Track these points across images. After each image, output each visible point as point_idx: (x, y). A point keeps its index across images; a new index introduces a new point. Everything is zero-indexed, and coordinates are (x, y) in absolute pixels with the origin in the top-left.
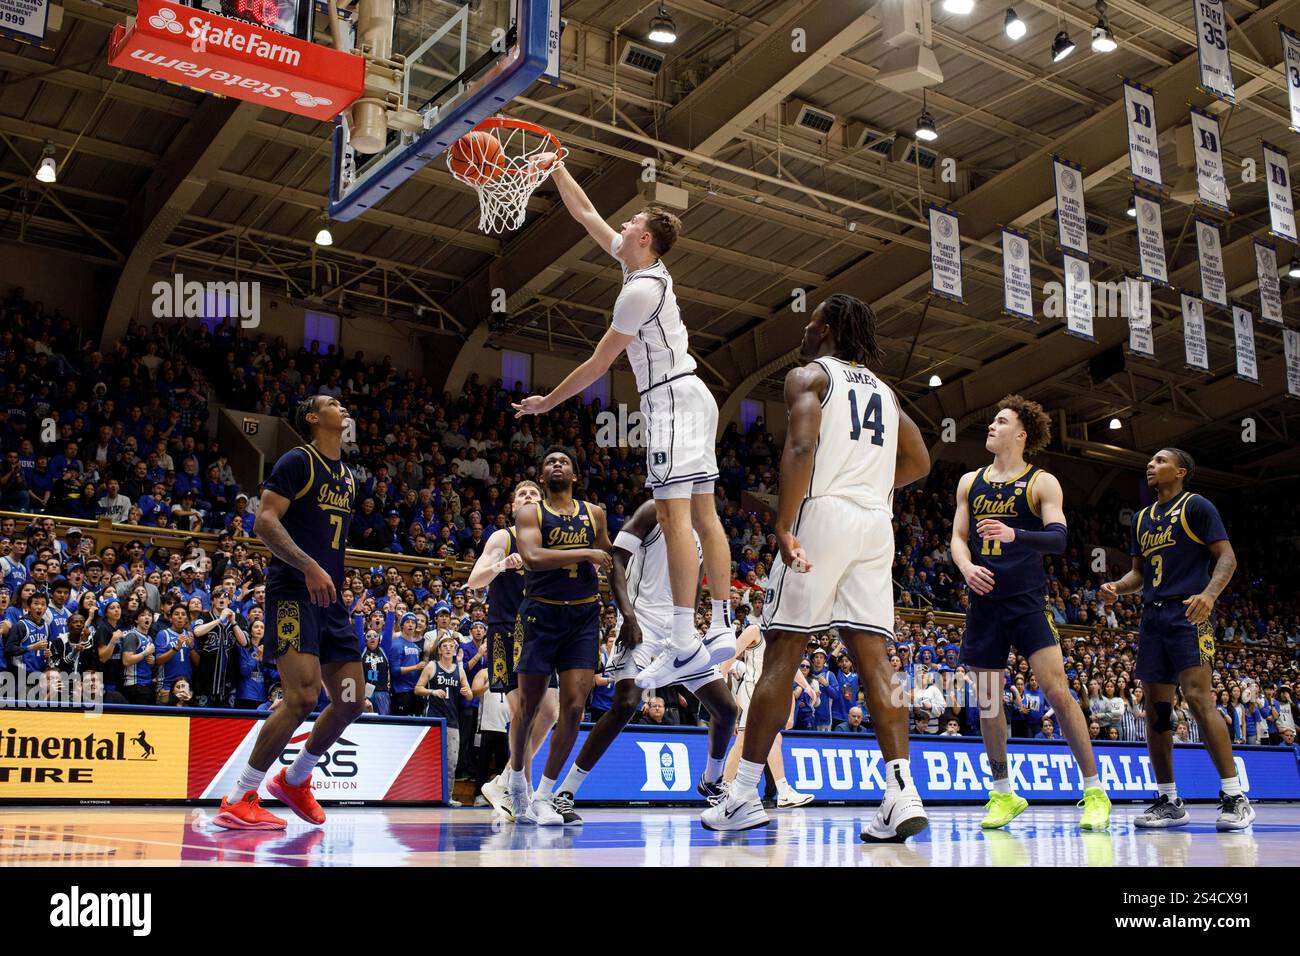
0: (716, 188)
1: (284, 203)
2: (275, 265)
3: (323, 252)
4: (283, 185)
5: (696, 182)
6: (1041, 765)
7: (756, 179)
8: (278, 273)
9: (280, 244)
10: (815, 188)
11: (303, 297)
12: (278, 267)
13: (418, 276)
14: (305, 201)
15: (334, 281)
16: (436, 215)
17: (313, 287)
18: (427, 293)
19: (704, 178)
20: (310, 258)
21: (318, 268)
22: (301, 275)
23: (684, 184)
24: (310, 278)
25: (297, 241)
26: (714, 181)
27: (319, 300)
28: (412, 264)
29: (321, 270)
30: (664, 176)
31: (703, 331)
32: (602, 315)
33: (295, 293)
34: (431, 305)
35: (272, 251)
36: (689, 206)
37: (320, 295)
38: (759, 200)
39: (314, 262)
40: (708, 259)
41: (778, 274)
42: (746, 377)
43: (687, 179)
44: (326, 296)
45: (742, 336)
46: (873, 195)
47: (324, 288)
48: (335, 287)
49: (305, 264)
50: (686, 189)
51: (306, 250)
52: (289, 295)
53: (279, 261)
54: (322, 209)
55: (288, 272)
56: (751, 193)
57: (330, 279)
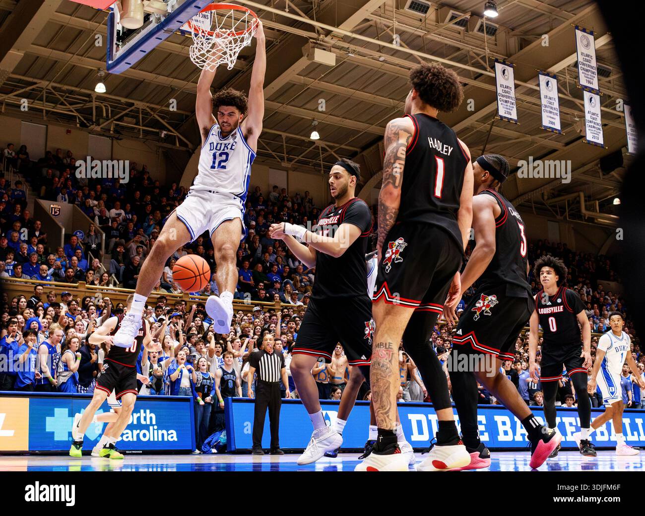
0: (354, 52)
1: (74, 66)
2: (69, 106)
3: (100, 97)
4: (74, 54)
5: (341, 48)
6: (571, 424)
7: (379, 45)
8: (71, 111)
9: (71, 92)
10: (418, 50)
11: (87, 127)
12: (71, 107)
13: (161, 112)
14: (88, 63)
15: (107, 115)
16: (172, 73)
17: (94, 120)
18: (167, 123)
19: (346, 45)
20: (92, 102)
21: (97, 108)
22: (87, 112)
23: (332, 49)
24: (91, 114)
25: (83, 91)
26: (352, 47)
27: (98, 129)
28: (157, 104)
29: (99, 109)
30: (321, 45)
31: (346, 145)
32: (281, 135)
33: (83, 125)
34: (169, 131)
35: (67, 97)
36: (337, 63)
37: (99, 125)
38: (382, 59)
39: (94, 104)
40: (349, 98)
41: (394, 107)
42: (374, 174)
43: (334, 47)
44: (101, 126)
45: (371, 148)
46: (456, 54)
47: (101, 121)
48: (108, 120)
49: (88, 105)
50: (334, 52)
51: (89, 96)
52: (78, 125)
53: (71, 104)
54: (99, 69)
55: (77, 110)
56: (376, 54)
57: (105, 115)
